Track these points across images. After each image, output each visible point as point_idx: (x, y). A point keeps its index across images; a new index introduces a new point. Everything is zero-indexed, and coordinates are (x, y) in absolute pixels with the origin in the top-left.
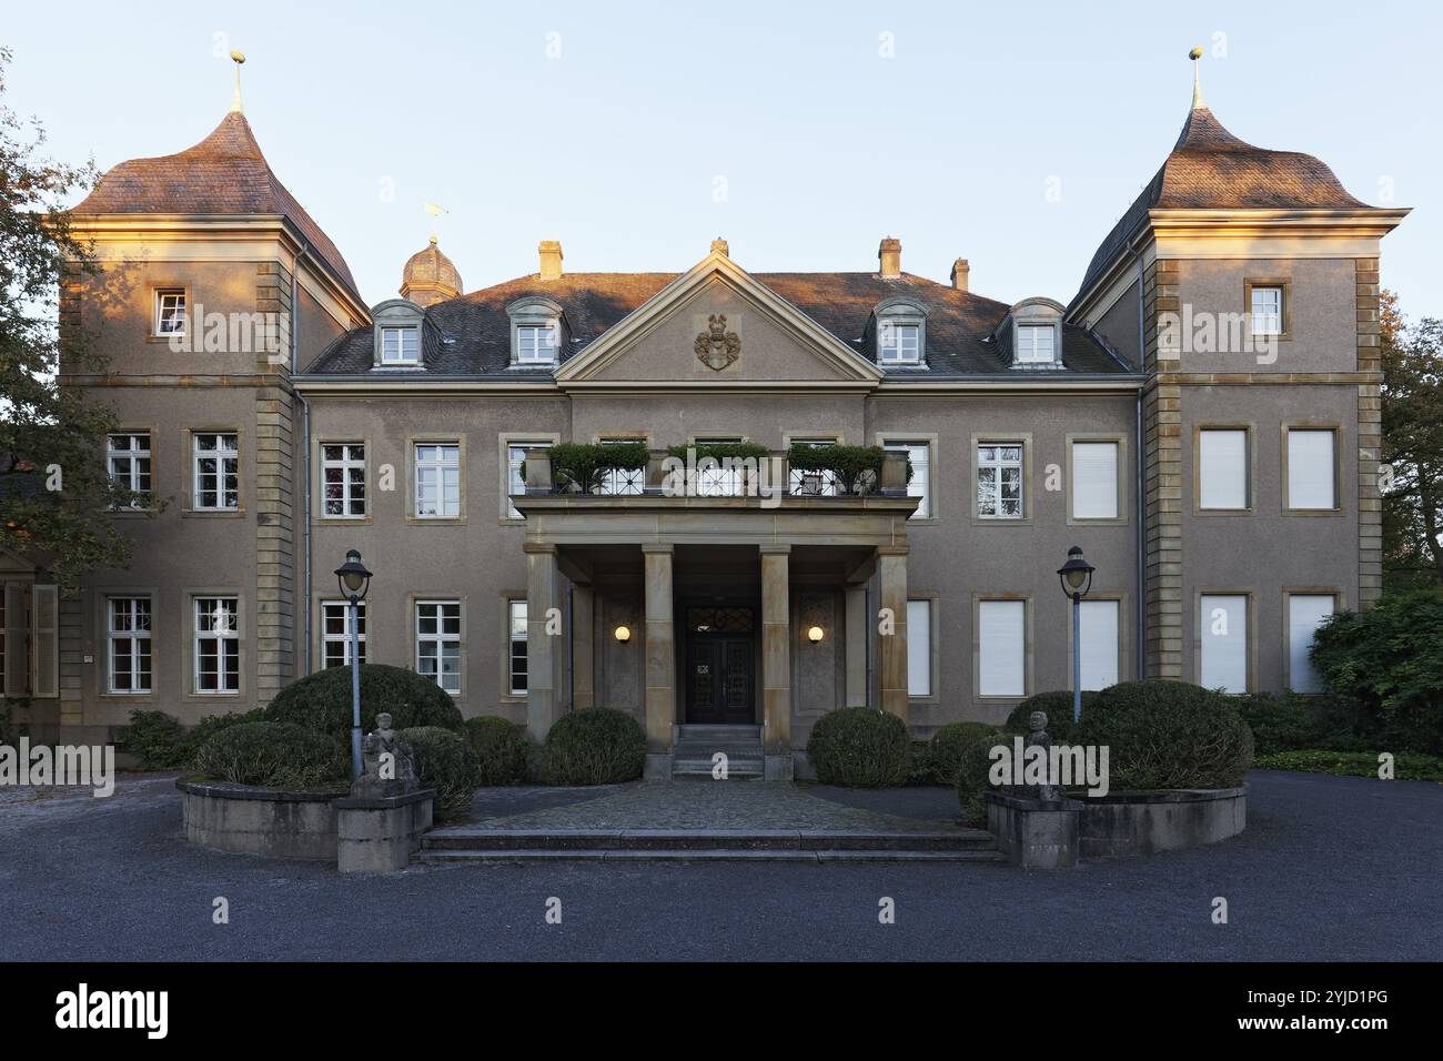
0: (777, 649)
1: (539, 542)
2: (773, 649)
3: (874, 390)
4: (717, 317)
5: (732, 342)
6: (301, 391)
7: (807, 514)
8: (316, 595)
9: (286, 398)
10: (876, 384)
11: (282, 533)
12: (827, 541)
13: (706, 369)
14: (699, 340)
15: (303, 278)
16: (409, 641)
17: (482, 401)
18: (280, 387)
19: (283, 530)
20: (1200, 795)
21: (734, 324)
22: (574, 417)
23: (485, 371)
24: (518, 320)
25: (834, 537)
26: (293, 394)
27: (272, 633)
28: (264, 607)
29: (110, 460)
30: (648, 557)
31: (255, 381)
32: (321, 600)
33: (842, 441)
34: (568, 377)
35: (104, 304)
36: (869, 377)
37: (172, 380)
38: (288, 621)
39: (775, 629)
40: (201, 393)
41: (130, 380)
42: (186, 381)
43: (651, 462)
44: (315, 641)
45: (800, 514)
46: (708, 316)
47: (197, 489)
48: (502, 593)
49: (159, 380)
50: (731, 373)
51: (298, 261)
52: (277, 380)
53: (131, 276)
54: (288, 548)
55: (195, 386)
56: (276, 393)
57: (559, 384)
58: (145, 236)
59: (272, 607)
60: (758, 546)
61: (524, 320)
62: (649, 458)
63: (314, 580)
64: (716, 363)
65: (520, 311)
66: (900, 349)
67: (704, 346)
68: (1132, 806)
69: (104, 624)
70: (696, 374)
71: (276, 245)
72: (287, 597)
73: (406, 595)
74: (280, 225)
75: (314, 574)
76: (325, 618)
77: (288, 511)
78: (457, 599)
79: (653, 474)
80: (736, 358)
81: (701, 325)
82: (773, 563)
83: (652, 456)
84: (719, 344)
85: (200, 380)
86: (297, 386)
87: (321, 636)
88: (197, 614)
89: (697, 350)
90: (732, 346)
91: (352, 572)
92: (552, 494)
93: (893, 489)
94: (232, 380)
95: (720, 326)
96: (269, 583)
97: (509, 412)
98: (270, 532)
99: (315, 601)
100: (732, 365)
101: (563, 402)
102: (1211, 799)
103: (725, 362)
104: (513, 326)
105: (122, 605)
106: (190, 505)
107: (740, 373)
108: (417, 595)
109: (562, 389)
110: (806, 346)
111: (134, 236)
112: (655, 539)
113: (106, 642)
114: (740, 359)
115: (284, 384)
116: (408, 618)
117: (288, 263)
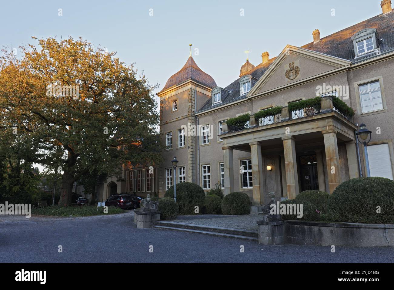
0: (290, 171)
1: (226, 146)
2: (288, 171)
3: (349, 68)
4: (291, 63)
5: (296, 69)
6: (197, 116)
7: (296, 125)
8: (201, 164)
9: (193, 118)
10: (349, 66)
11: (193, 150)
12: (304, 132)
13: (289, 80)
14: (286, 72)
15: (198, 89)
16: (219, 174)
17: (232, 107)
18: (192, 116)
19: (193, 149)
20: (350, 225)
21: (297, 64)
22: (254, 105)
23: (234, 99)
24: (241, 83)
25: (306, 131)
26: (195, 117)
27: (191, 174)
28: (189, 169)
29: (167, 139)
30: (251, 146)
31: (187, 116)
32: (202, 165)
33: (304, 99)
34: (250, 95)
35: (166, 107)
36: (345, 65)
37: (175, 120)
38: (195, 171)
39: (289, 164)
40: (179, 121)
41: (169, 122)
42: (177, 119)
43: (251, 119)
44: (201, 176)
45: (294, 125)
46: (289, 64)
47: (179, 143)
48: (239, 159)
49: (173, 120)
50: (297, 79)
51: (196, 86)
52: (191, 115)
53: (170, 100)
54: (194, 153)
55: (178, 120)
56: (191, 118)
57: (248, 98)
58: (171, 91)
59: (191, 168)
60: (281, 138)
61: (243, 82)
62: (250, 118)
63: (200, 160)
64: (292, 78)
65: (242, 80)
66: (365, 48)
67: (288, 74)
68: (312, 227)
69: (165, 175)
70: (287, 82)
71: (191, 84)
72: (194, 165)
73: (218, 161)
74: (190, 81)
75: (200, 159)
76: (203, 170)
77: (194, 145)
78: (223, 162)
79: (251, 122)
80: (298, 74)
81: (287, 67)
82: (286, 143)
83: (251, 117)
84: (292, 71)
85: (178, 119)
86: (196, 115)
87: (202, 174)
88: (179, 171)
89: (286, 76)
90: (296, 70)
91: (174, 162)
92: (228, 133)
93: (325, 110)
94: (184, 117)
95: (292, 66)
96: (190, 162)
97: (239, 109)
98: (190, 150)
99: (200, 166)
100: (297, 77)
101: (251, 102)
102: (359, 227)
103: (295, 76)
104: (241, 85)
105: (168, 170)
106: (178, 147)
107: (301, 78)
108: (220, 162)
109: (249, 99)
110: (322, 62)
111: (170, 92)
112: (253, 140)
113: (166, 179)
114: (300, 74)
115: (192, 115)
116: (218, 168)
117: (194, 87)
